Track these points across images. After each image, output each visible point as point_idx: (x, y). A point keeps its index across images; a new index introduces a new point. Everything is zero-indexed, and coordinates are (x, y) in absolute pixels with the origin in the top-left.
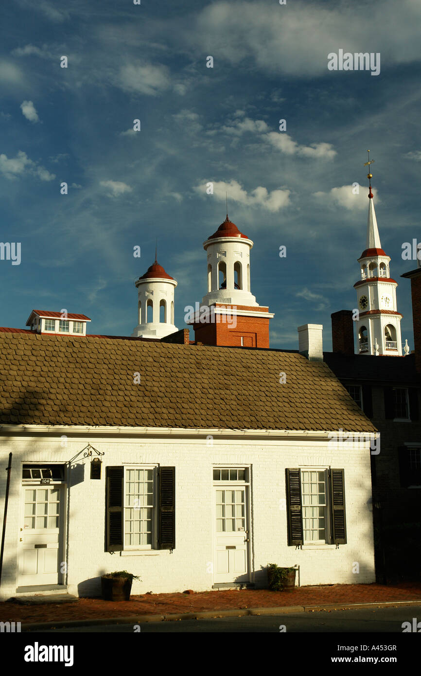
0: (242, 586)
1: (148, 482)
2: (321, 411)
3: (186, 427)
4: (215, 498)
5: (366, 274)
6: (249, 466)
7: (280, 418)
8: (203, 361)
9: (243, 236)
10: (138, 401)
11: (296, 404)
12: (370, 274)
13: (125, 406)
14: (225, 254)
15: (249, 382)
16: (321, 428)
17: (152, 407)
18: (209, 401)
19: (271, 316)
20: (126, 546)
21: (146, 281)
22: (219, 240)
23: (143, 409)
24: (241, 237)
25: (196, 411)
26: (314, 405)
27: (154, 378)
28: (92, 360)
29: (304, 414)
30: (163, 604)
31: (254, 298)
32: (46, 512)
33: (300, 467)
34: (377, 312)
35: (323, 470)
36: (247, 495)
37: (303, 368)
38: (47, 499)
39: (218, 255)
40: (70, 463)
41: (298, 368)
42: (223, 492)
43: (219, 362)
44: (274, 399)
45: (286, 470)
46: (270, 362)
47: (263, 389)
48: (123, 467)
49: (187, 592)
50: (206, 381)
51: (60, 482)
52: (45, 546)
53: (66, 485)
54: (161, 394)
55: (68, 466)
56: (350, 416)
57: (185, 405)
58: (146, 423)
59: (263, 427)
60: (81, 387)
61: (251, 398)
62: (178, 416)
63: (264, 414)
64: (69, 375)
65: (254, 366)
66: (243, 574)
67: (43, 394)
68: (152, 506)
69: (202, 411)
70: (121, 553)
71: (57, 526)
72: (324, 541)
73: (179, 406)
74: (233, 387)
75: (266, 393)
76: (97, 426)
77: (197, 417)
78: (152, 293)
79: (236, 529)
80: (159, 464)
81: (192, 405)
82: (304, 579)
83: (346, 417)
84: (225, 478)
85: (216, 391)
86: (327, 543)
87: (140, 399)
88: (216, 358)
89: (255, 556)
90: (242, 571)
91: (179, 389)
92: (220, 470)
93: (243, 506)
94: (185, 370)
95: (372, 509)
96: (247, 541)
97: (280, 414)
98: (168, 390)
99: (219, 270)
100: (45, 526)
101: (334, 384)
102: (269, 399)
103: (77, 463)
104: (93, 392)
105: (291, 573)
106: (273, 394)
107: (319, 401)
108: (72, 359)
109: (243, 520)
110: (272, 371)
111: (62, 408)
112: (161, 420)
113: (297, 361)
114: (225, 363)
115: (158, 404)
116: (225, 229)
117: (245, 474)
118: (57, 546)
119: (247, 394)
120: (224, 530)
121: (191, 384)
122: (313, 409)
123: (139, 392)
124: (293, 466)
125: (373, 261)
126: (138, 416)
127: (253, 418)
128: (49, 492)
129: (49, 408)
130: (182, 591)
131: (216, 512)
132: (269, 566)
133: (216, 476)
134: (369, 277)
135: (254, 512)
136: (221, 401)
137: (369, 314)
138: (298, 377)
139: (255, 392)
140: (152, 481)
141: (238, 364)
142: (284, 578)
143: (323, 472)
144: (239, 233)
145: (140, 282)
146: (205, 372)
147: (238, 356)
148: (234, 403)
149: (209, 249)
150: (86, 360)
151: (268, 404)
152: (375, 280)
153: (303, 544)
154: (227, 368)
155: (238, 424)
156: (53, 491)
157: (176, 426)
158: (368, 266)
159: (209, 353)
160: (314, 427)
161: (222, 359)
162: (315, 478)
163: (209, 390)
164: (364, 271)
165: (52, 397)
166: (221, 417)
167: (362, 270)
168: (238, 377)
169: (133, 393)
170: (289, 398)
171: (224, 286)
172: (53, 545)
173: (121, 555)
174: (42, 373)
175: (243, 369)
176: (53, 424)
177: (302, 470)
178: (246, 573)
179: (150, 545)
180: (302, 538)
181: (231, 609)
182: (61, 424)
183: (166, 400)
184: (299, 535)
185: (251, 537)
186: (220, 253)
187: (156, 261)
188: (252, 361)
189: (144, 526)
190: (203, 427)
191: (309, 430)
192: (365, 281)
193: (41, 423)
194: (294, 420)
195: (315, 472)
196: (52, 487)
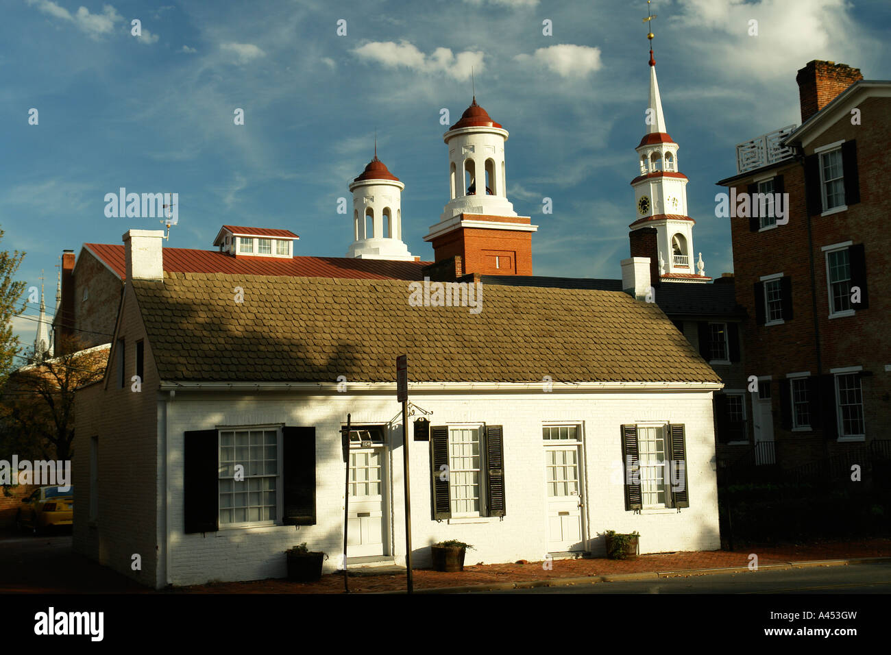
0: (578, 556)
1: (473, 444)
2: (657, 358)
3: (514, 381)
4: (546, 459)
5: (647, 167)
6: (581, 423)
7: (614, 369)
8: (520, 304)
9: (495, 125)
10: (458, 353)
11: (629, 351)
12: (652, 168)
13: (446, 359)
14: (473, 149)
15: (574, 328)
16: (660, 379)
17: (474, 360)
18: (534, 350)
19: (534, 228)
20: (454, 514)
21: (364, 184)
22: (465, 131)
23: (465, 362)
24: (494, 126)
25: (522, 362)
26: (649, 353)
27: (471, 326)
28: (400, 307)
29: (639, 363)
30: (503, 574)
31: (511, 205)
32: (367, 478)
33: (637, 423)
34: (663, 217)
35: (662, 426)
36: (579, 455)
37: (631, 310)
38: (367, 463)
39: (464, 151)
40: (391, 423)
41: (625, 310)
42: (554, 452)
43: (538, 305)
44: (603, 346)
45: (622, 427)
46: (593, 303)
47: (590, 335)
48: (447, 427)
49: (521, 562)
50: (527, 328)
51: (381, 445)
52: (367, 515)
53: (387, 448)
54: (481, 345)
55: (389, 427)
56: (690, 365)
57: (509, 356)
58: (472, 378)
59: (597, 379)
60: (394, 338)
61: (578, 346)
62: (503, 369)
63: (595, 364)
64: (379, 325)
65: (577, 308)
66: (578, 542)
67: (356, 347)
68: (479, 470)
69: (529, 363)
70: (448, 521)
71: (379, 493)
72: (663, 505)
73: (503, 356)
74: (557, 334)
75: (595, 339)
76: (420, 383)
77: (524, 369)
78: (372, 199)
79: (569, 493)
80: (485, 423)
81: (516, 356)
82: (644, 548)
83: (685, 366)
84: (556, 437)
85: (540, 339)
86: (667, 506)
87: (460, 350)
88: (533, 300)
89: (590, 522)
90: (577, 540)
91: (499, 338)
92: (549, 429)
93: (575, 468)
94: (503, 315)
95: (715, 468)
96: (581, 506)
97: (613, 363)
98: (488, 339)
99: (466, 169)
100: (367, 493)
101: (667, 326)
102: (598, 346)
103: (398, 423)
104: (408, 343)
105: (633, 540)
106: (602, 340)
107: (653, 347)
108: (377, 305)
109: (576, 483)
110: (597, 314)
111: (380, 363)
112: (487, 374)
113: (622, 300)
114: (544, 305)
115: (480, 356)
116: (472, 116)
117: (577, 432)
118: (380, 514)
119: (574, 341)
120: (555, 494)
121: (512, 332)
122: (648, 357)
123: (457, 343)
124: (629, 422)
125: (656, 150)
126: (461, 369)
127: (585, 370)
128: (369, 455)
129: (365, 363)
130: (514, 562)
131: (547, 475)
132: (606, 533)
133: (546, 436)
134: (651, 171)
135: (588, 474)
136: (548, 351)
137: (652, 220)
138: (627, 320)
139: (582, 339)
140: (478, 442)
141: (559, 307)
142: (627, 545)
143: (661, 428)
144: (490, 121)
145: (355, 185)
146: (524, 316)
147: (557, 297)
148: (562, 353)
149: (450, 142)
150: (393, 307)
151: (598, 352)
152: (659, 174)
153: (642, 508)
154: (547, 311)
155: (570, 376)
156: (373, 454)
157: (503, 380)
158: (649, 156)
159: (525, 294)
160: (652, 378)
161: (540, 301)
162: (653, 435)
163: (532, 338)
164: (644, 163)
165: (367, 350)
166: (550, 368)
167: (642, 162)
168: (561, 322)
169: (451, 343)
170: (621, 345)
171: (472, 190)
172: (377, 513)
173: (448, 524)
174: (350, 323)
175: (565, 312)
176: (374, 381)
177: (638, 426)
178: (581, 541)
179: (478, 512)
180: (640, 502)
181: (578, 577)
182: (382, 381)
183: (487, 350)
184: (637, 498)
185: (586, 501)
186: (466, 147)
187: (376, 157)
188: (573, 302)
189: (471, 491)
190: (532, 380)
191: (646, 381)
192: (645, 177)
193: (361, 380)
194: (629, 370)
195: (653, 428)
196: (372, 451)
